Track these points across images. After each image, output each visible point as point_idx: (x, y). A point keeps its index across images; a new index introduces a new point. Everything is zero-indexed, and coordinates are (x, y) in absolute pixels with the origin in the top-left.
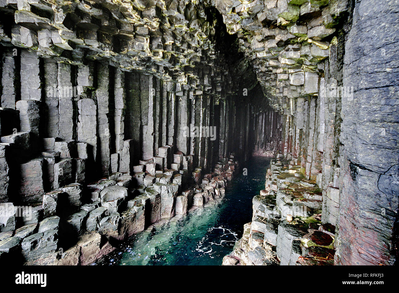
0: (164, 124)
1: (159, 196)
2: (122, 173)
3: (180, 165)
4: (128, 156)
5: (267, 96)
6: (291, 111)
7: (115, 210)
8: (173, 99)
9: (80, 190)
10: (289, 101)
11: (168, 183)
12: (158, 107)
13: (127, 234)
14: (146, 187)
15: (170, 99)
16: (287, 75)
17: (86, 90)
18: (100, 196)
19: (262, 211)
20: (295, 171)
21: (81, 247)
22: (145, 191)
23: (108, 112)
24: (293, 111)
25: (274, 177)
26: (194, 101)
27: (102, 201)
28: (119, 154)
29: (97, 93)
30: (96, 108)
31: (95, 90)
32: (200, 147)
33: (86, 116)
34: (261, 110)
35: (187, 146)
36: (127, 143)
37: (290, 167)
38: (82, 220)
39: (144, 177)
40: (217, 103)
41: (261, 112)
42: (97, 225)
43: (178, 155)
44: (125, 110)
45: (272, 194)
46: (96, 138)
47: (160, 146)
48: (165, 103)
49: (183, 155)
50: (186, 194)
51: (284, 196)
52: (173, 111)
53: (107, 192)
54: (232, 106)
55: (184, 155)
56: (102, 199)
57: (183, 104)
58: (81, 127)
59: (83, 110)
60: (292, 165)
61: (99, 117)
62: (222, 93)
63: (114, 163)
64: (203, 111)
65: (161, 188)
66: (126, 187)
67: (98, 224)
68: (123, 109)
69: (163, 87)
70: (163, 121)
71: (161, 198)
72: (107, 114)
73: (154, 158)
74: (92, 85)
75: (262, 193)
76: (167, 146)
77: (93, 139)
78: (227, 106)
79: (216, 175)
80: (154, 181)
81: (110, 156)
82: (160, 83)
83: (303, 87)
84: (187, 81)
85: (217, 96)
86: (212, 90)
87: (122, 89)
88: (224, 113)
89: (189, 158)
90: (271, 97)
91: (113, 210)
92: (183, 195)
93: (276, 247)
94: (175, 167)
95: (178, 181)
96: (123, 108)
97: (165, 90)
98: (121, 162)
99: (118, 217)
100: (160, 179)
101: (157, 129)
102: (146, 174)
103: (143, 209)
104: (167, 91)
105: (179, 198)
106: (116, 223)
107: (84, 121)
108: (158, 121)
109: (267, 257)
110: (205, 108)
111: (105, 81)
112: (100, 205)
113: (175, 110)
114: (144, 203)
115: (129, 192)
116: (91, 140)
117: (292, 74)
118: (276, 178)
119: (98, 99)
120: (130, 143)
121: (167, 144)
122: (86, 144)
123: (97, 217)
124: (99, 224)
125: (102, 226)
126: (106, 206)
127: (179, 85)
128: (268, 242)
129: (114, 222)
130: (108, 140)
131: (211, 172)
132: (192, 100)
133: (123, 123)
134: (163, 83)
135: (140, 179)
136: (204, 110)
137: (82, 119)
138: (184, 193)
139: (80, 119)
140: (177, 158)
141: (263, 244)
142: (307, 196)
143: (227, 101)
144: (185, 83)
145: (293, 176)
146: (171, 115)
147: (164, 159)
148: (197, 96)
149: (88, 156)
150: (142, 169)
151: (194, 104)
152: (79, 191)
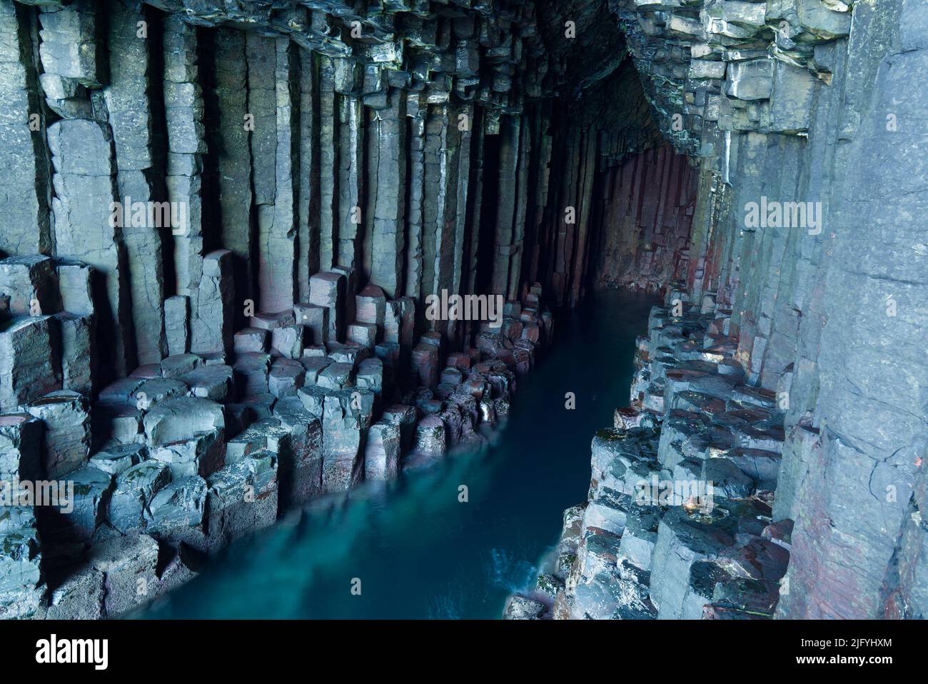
0: (328, 200)
1: (316, 425)
2: (201, 356)
3: (375, 328)
4: (219, 306)
5: (653, 102)
6: (725, 169)
7: (192, 469)
8: (354, 117)
9: (82, 412)
10: (723, 137)
11: (341, 386)
12: (307, 145)
13: (228, 536)
14: (276, 400)
15: (343, 118)
16: (721, 65)
17: (73, 90)
18: (141, 429)
19: (616, 477)
20: (721, 357)
21: (105, 574)
22: (275, 412)
23: (148, 165)
24: (731, 171)
25: (657, 371)
26: (422, 124)
27: (150, 443)
28: (188, 299)
29: (109, 101)
30: (109, 153)
31: (101, 90)
32: (437, 272)
33: (80, 179)
34: (630, 144)
35: (397, 269)
36: (212, 265)
37: (708, 342)
38: (98, 500)
39: (270, 369)
40: (494, 128)
41: (631, 150)
42: (142, 512)
43: (370, 299)
44: (203, 155)
45: (649, 424)
46: (114, 250)
47: (315, 270)
48: (328, 129)
49: (384, 298)
50: (396, 418)
51: (681, 436)
52: (354, 156)
53: (162, 416)
54: (541, 134)
55: (388, 298)
56: (150, 437)
57: (386, 135)
58: (65, 215)
59: (67, 158)
60: (712, 336)
61: (121, 179)
62: (512, 95)
63: (174, 327)
64: (450, 158)
65: (322, 403)
66: (219, 401)
67: (145, 511)
68: (196, 154)
69: (320, 78)
70: (323, 192)
71: (322, 431)
72: (144, 171)
73: (297, 310)
74: (92, 74)
75: (620, 422)
76: (336, 270)
77: (107, 252)
78: (524, 138)
79: (484, 356)
80: (300, 382)
81: (162, 305)
82: (313, 65)
83: (766, 108)
84: (400, 60)
85: (494, 105)
86: (479, 89)
87: (189, 88)
88: (513, 161)
89: (404, 308)
90: (666, 107)
91: (186, 469)
92: (387, 422)
93: (648, 574)
94: (361, 334)
95: (371, 378)
96: (195, 150)
97: (327, 88)
98: (195, 324)
99: (202, 488)
100: (319, 373)
101: (305, 218)
102: (274, 359)
103: (272, 466)
104: (335, 92)
105: (376, 430)
106: (197, 507)
107: (72, 192)
108: (306, 191)
109: (625, 600)
110: (454, 150)
111: (133, 62)
112: (144, 453)
113: (362, 154)
114: (273, 446)
115: (228, 415)
116: (100, 257)
117: (736, 63)
118: (663, 375)
119: (113, 121)
120: (223, 263)
121: (335, 263)
122: (86, 269)
123: (142, 490)
124: (149, 511)
125: (158, 513)
126: (163, 457)
127: (373, 69)
128: (629, 562)
129: (192, 503)
130: (154, 254)
131: (467, 347)
132: (415, 121)
133: (198, 200)
134: (320, 64)
135: (258, 377)
136: (450, 152)
137: (65, 186)
138: (390, 416)
139: (59, 189)
140: (368, 308)
141: (615, 565)
142: (744, 440)
143: (526, 119)
144: (395, 68)
145: (712, 371)
146: (349, 169)
147: (326, 311)
148: (432, 106)
149: (95, 306)
150: (261, 345)
151: (420, 133)
152: (82, 417)
